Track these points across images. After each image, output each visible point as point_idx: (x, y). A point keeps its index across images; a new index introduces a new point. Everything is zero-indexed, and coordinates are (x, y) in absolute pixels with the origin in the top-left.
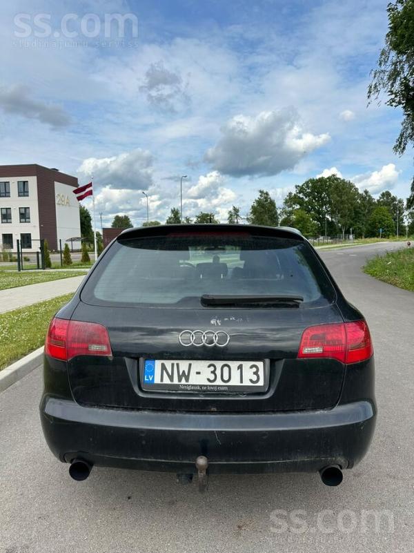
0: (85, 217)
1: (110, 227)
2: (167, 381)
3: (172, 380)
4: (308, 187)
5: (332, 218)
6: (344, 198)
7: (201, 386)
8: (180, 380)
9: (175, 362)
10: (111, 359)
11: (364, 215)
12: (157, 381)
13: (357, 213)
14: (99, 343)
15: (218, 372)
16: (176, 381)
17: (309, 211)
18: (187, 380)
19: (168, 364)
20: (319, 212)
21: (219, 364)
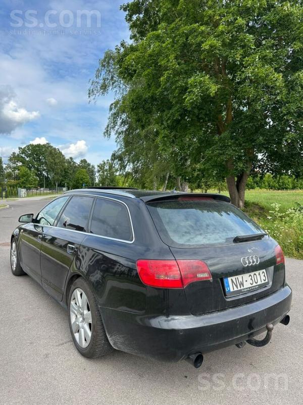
2: (236, 289)
3: (237, 288)
4: (28, 149)
5: (47, 174)
6: (57, 161)
7: (249, 288)
8: (240, 287)
9: (236, 277)
10: (212, 281)
11: (71, 174)
12: (232, 290)
13: (66, 172)
14: (203, 272)
15: (253, 279)
16: (239, 289)
17: (30, 168)
18: (243, 286)
19: (233, 278)
20: (38, 170)
21: (252, 274)
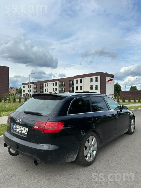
0: (119, 87)
1: (129, 90)
2: (15, 129)
7: (18, 131)
9: (17, 125)
21: (22, 127)
